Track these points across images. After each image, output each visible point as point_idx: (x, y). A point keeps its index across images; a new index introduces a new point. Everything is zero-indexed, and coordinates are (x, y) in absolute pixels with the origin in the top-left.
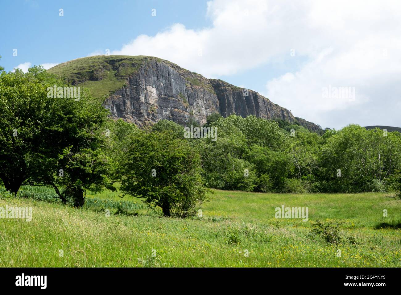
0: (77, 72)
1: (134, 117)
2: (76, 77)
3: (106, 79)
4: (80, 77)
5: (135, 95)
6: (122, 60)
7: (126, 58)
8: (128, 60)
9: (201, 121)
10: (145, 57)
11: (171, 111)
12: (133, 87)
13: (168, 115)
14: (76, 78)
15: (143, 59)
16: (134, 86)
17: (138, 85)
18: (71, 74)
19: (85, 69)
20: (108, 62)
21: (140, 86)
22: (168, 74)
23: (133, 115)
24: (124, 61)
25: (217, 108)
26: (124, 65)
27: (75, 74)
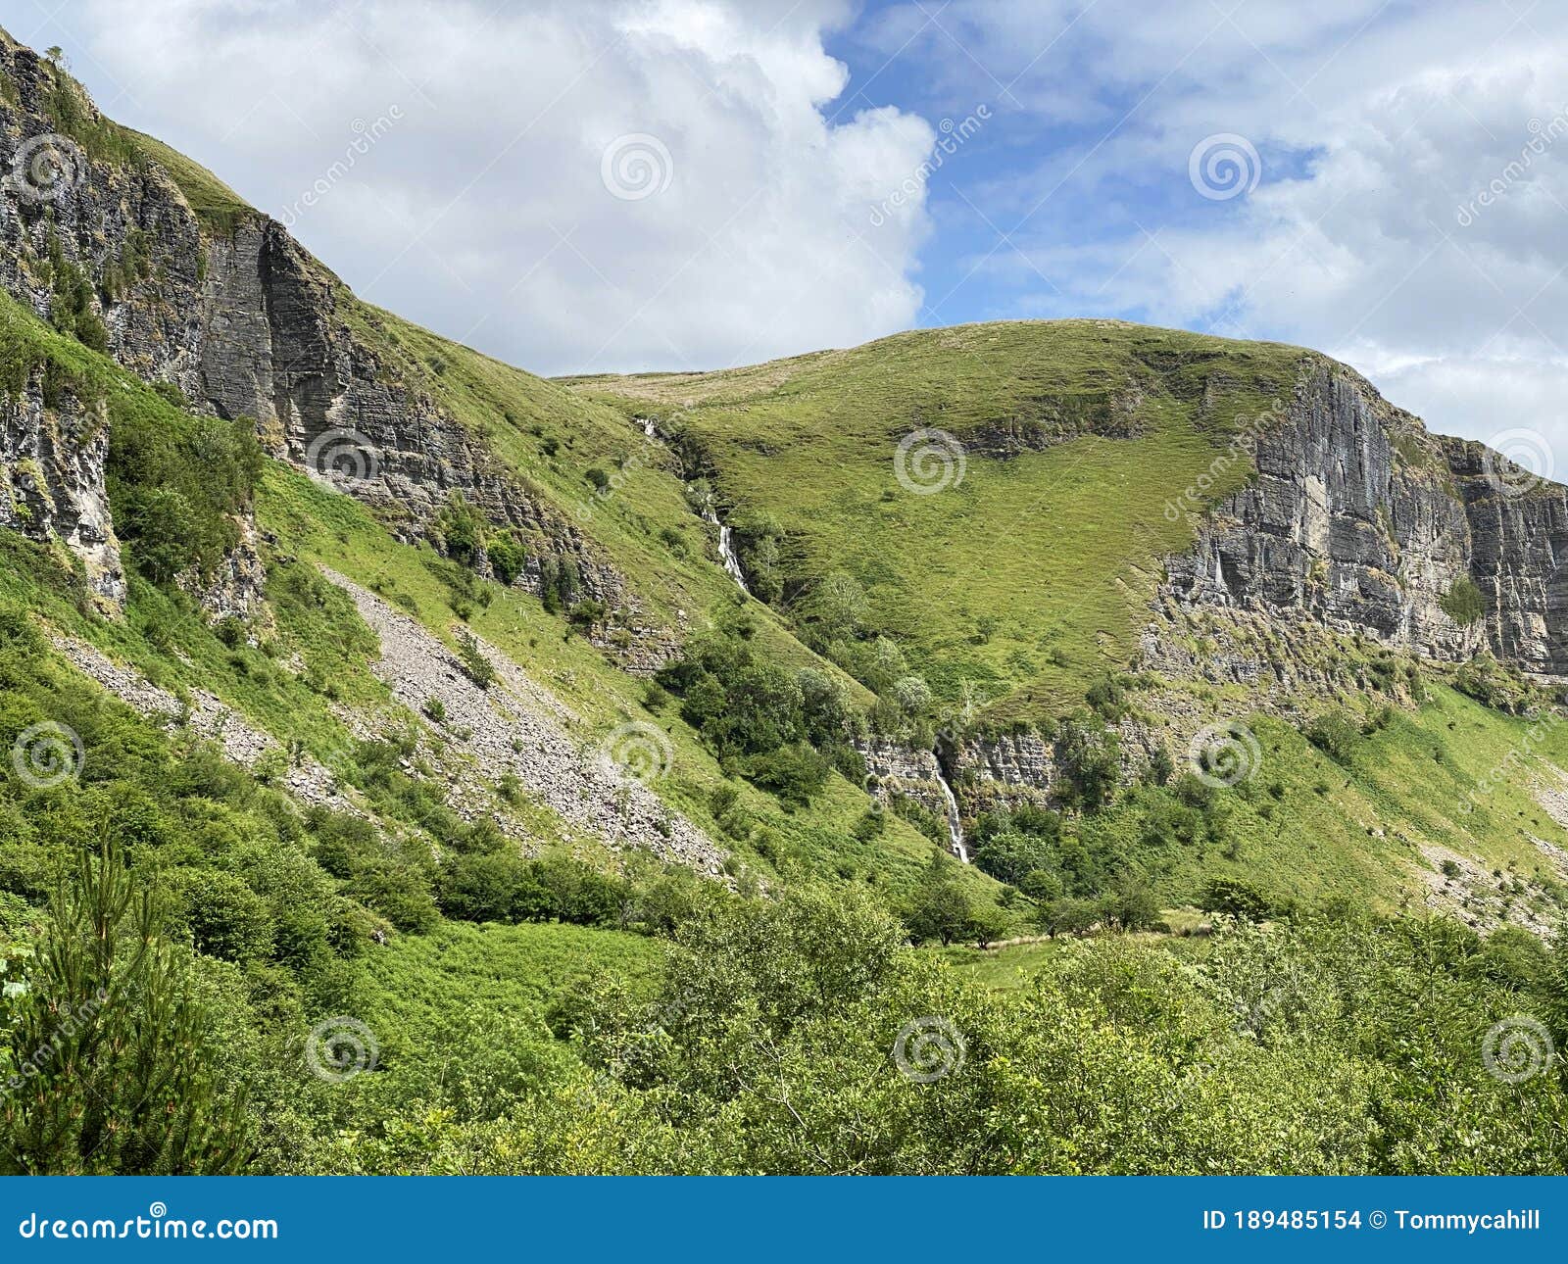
0: (1039, 393)
1: (1268, 603)
2: (1039, 414)
3: (1157, 436)
4: (1056, 415)
5: (1274, 516)
6: (1206, 356)
7: (1219, 348)
8: (1232, 358)
9: (1423, 613)
10: (1300, 353)
11: (1361, 577)
12: (1269, 480)
13: (1352, 593)
14: (1041, 418)
15: (1295, 362)
16: (1273, 474)
17: (1287, 472)
18: (1016, 398)
19: (1067, 383)
20: (1149, 358)
21: (1294, 479)
22: (1356, 423)
23: (1264, 596)
24: (1216, 364)
25: (1464, 557)
26: (1225, 381)
27: (1035, 399)
